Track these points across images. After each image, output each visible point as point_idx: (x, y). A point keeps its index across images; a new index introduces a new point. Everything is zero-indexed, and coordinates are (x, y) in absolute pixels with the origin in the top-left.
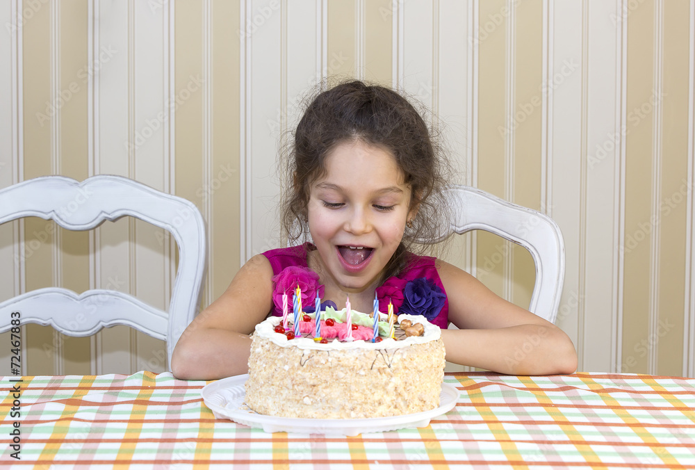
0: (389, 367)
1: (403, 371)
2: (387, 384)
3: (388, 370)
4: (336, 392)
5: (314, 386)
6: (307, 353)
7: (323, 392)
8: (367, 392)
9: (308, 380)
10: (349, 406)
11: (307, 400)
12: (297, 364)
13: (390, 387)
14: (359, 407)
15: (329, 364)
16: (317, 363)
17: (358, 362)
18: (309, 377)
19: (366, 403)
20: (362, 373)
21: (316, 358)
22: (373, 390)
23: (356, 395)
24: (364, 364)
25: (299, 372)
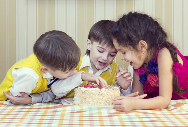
0: (103, 94)
1: (107, 95)
2: (102, 98)
3: (103, 95)
4: (90, 100)
5: (85, 98)
6: (84, 91)
7: (87, 100)
8: (98, 100)
9: (84, 97)
10: (94, 103)
11: (84, 102)
12: (82, 93)
13: (103, 99)
14: (96, 104)
15: (89, 93)
16: (86, 93)
17: (95, 93)
18: (84, 96)
19: (98, 103)
20: (96, 95)
21: (86, 92)
22: (99, 100)
23: (95, 101)
24: (97, 93)
25: (82, 95)
